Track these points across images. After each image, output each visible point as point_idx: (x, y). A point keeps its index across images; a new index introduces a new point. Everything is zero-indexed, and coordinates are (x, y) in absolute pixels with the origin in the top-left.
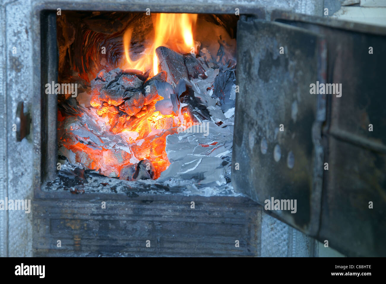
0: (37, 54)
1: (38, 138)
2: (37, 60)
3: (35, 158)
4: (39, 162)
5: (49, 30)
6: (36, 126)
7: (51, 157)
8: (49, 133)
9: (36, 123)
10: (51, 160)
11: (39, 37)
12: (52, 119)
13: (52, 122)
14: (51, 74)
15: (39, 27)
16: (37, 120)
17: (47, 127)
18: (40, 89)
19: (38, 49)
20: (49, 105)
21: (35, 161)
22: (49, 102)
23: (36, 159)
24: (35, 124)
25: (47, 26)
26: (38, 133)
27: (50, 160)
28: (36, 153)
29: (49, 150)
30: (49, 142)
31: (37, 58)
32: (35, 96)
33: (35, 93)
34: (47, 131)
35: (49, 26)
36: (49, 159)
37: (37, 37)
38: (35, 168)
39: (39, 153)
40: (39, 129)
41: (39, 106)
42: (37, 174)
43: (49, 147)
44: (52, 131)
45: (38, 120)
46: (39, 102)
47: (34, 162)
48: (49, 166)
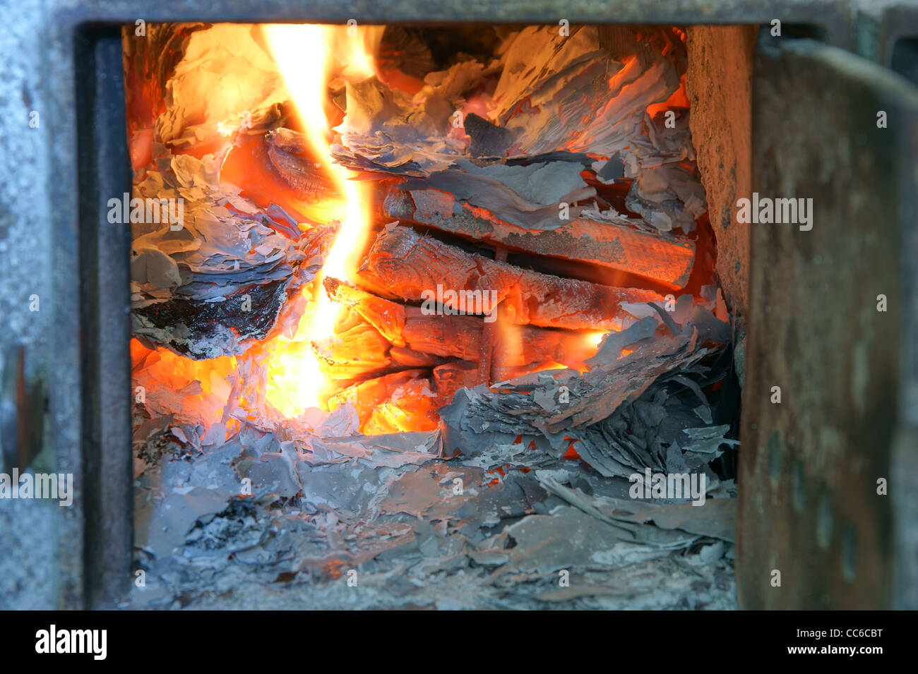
0: (65, 175)
1: (71, 463)
2: (65, 196)
3: (63, 531)
4: (77, 543)
5: (100, 90)
6: (66, 424)
7: (113, 521)
8: (104, 439)
9: (63, 413)
10: (114, 531)
11: (71, 115)
12: (115, 393)
13: (113, 403)
14: (108, 241)
15: (71, 84)
16: (67, 403)
17: (99, 423)
18: (76, 296)
19: (67, 156)
20: (102, 346)
21: (63, 541)
22: (104, 336)
23: (67, 536)
24: (60, 417)
25: (95, 79)
26: (70, 446)
27: (110, 530)
28: (65, 516)
29: (104, 499)
30: (104, 470)
31: (63, 189)
32: (60, 320)
33: (58, 311)
34: (100, 435)
35: (101, 76)
36: (106, 527)
37: (63, 118)
38: (65, 568)
39: (74, 515)
40: (73, 434)
41: (73, 353)
42: (69, 586)
43: (104, 490)
44: (114, 434)
45: (73, 404)
46: (75, 341)
47: (61, 545)
48: (107, 553)
